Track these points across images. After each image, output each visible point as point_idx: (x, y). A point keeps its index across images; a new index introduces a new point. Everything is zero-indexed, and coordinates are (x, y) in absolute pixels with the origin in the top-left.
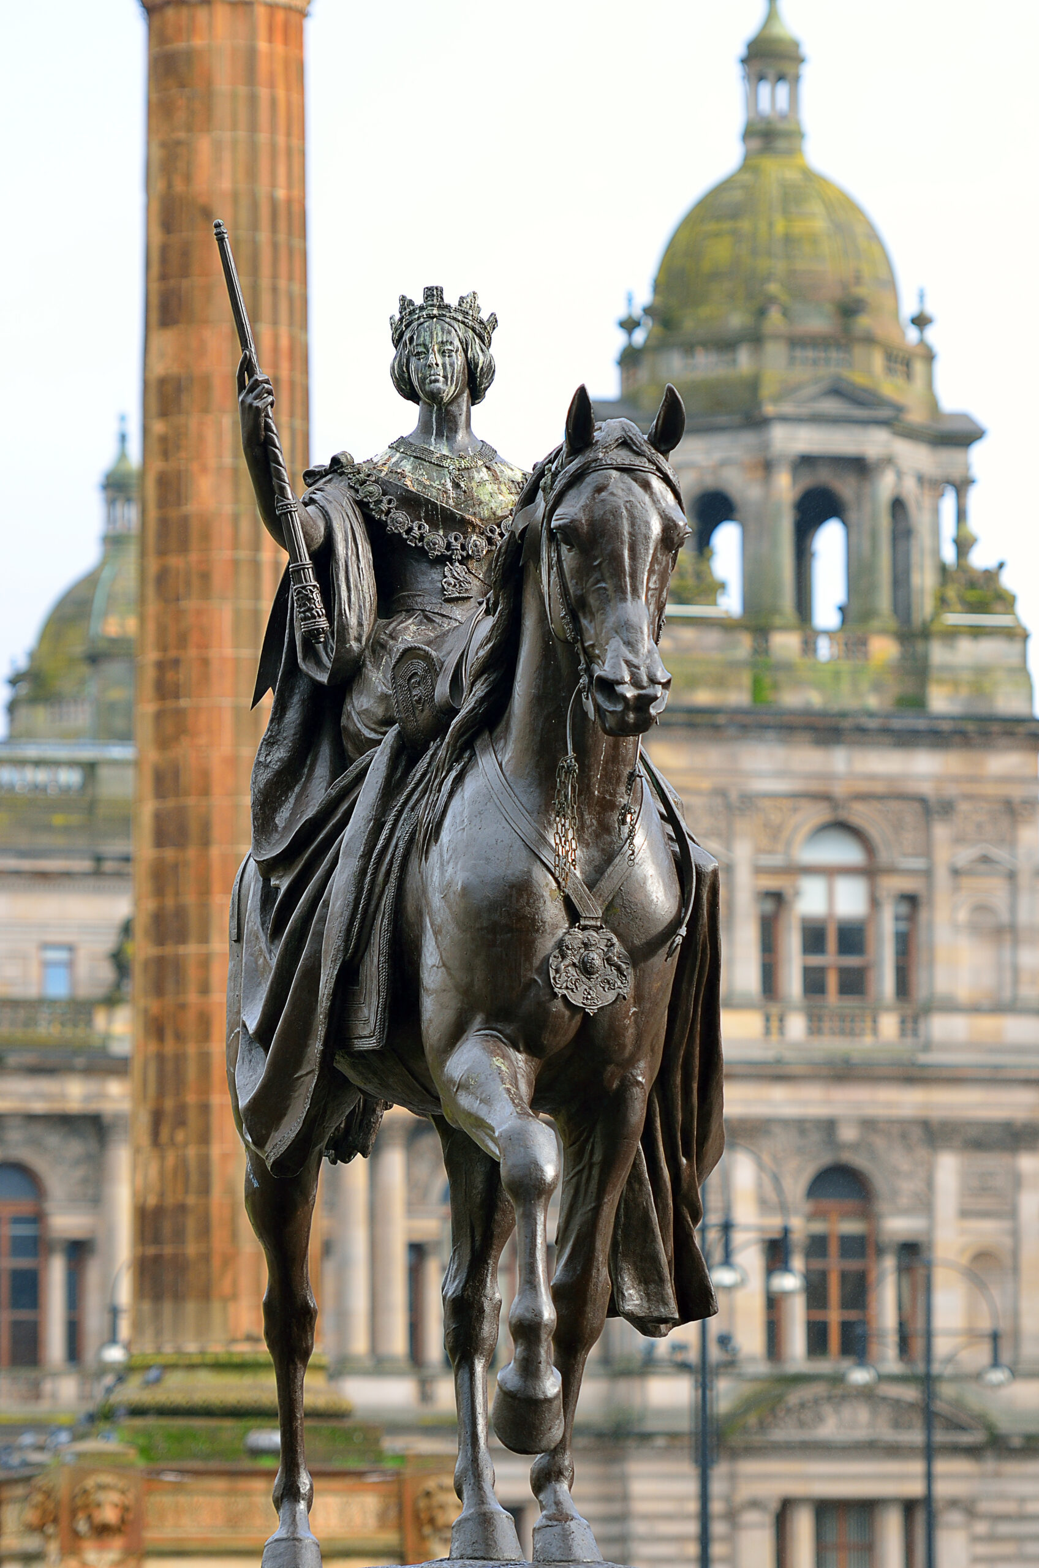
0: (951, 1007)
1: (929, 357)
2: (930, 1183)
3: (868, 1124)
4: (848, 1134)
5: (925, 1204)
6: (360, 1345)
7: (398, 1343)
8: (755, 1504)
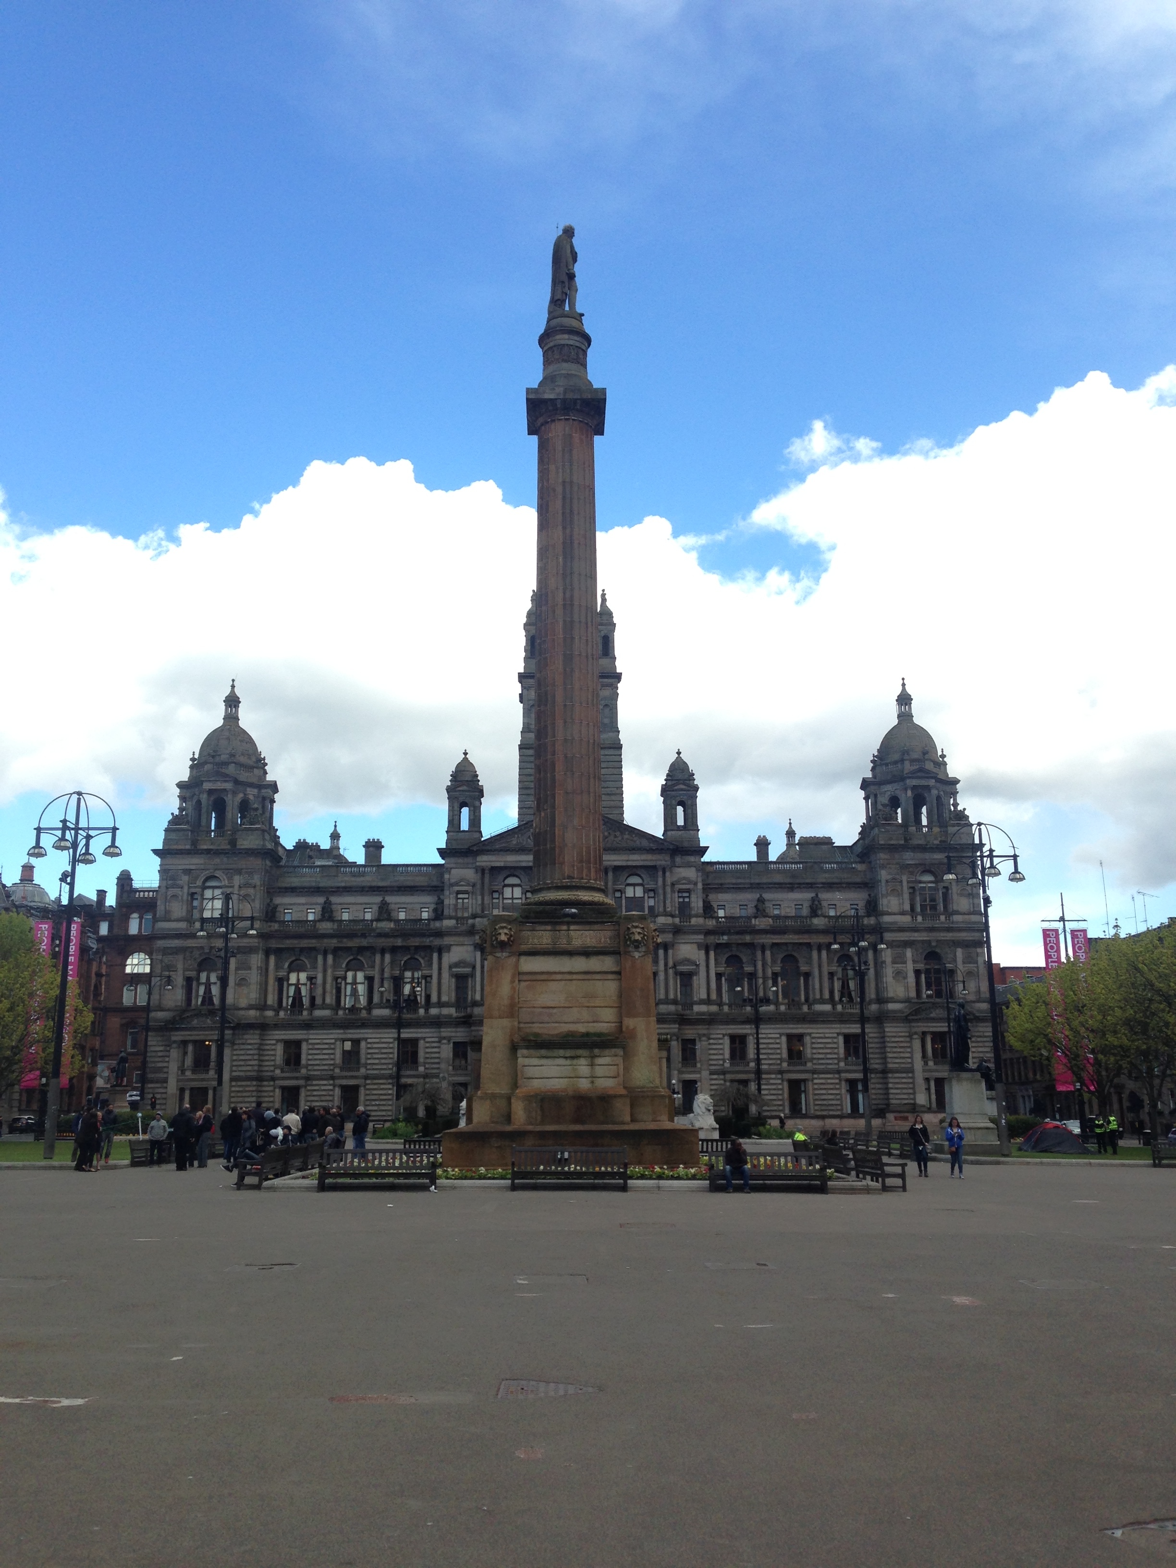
0: (958, 913)
1: (945, 764)
2: (955, 956)
3: (938, 941)
4: (934, 944)
5: (955, 960)
6: (818, 996)
7: (827, 996)
8: (916, 1033)
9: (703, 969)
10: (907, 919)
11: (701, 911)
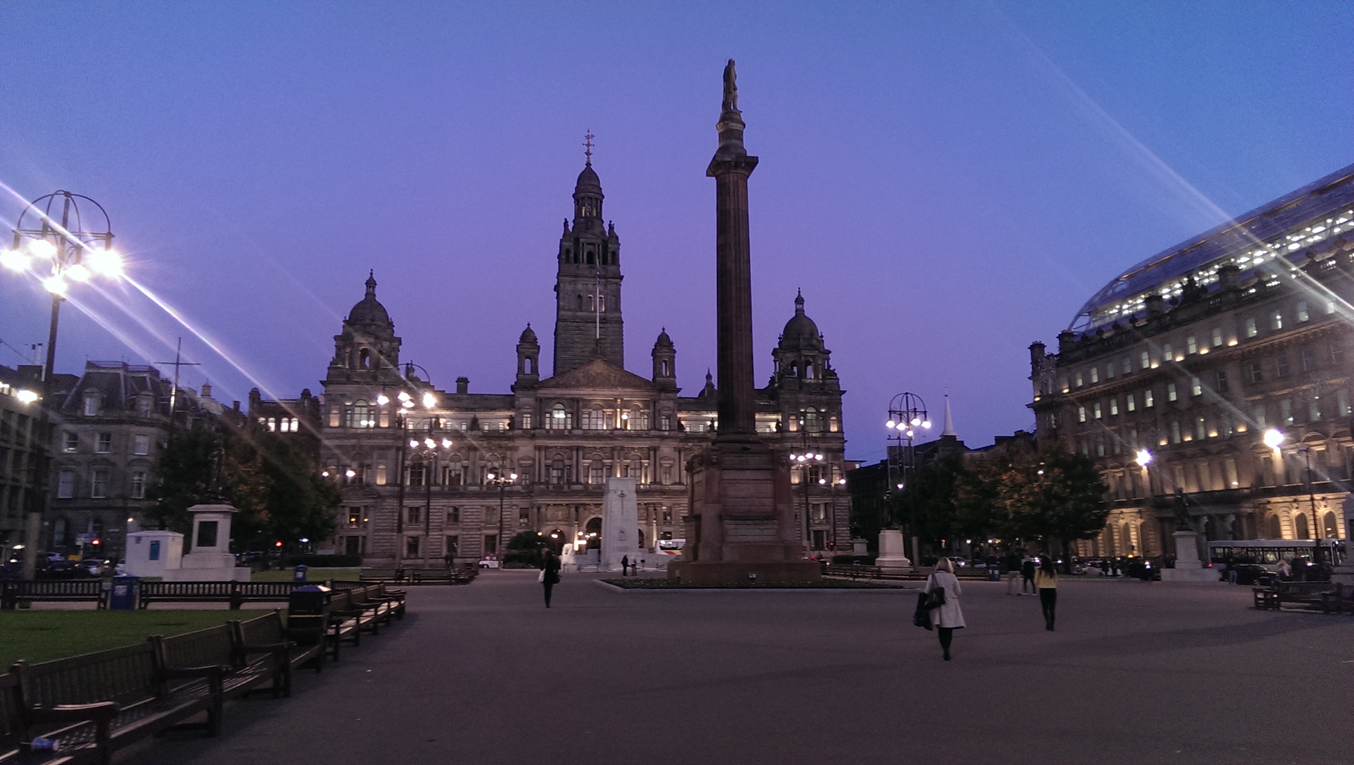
0: (829, 432)
1: (823, 341)
2: (827, 457)
5: (827, 460)
9: (677, 463)
10: (800, 435)
11: (676, 428)
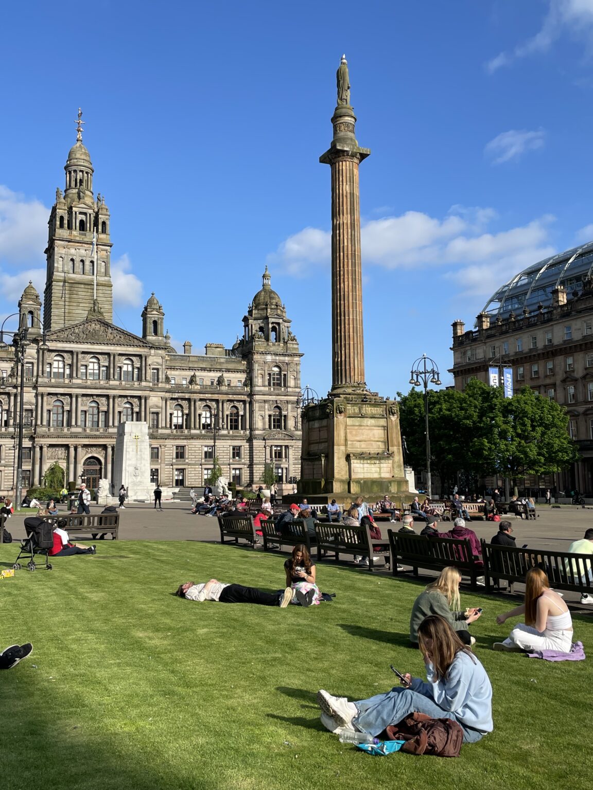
0: (290, 387)
1: (285, 312)
3: (281, 401)
4: (278, 402)
5: (287, 410)
8: (268, 446)
9: (164, 411)
10: (267, 389)
11: (164, 380)
